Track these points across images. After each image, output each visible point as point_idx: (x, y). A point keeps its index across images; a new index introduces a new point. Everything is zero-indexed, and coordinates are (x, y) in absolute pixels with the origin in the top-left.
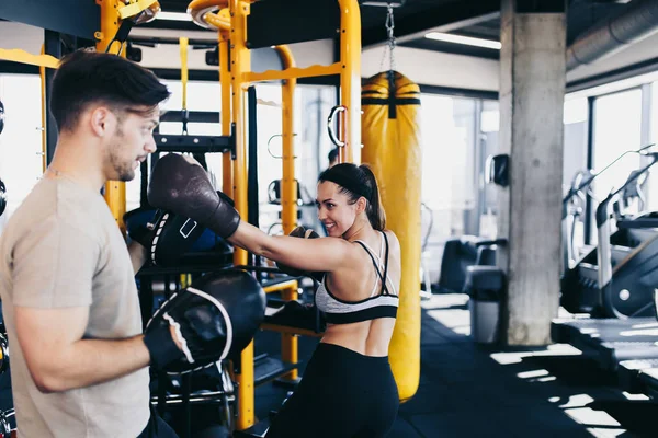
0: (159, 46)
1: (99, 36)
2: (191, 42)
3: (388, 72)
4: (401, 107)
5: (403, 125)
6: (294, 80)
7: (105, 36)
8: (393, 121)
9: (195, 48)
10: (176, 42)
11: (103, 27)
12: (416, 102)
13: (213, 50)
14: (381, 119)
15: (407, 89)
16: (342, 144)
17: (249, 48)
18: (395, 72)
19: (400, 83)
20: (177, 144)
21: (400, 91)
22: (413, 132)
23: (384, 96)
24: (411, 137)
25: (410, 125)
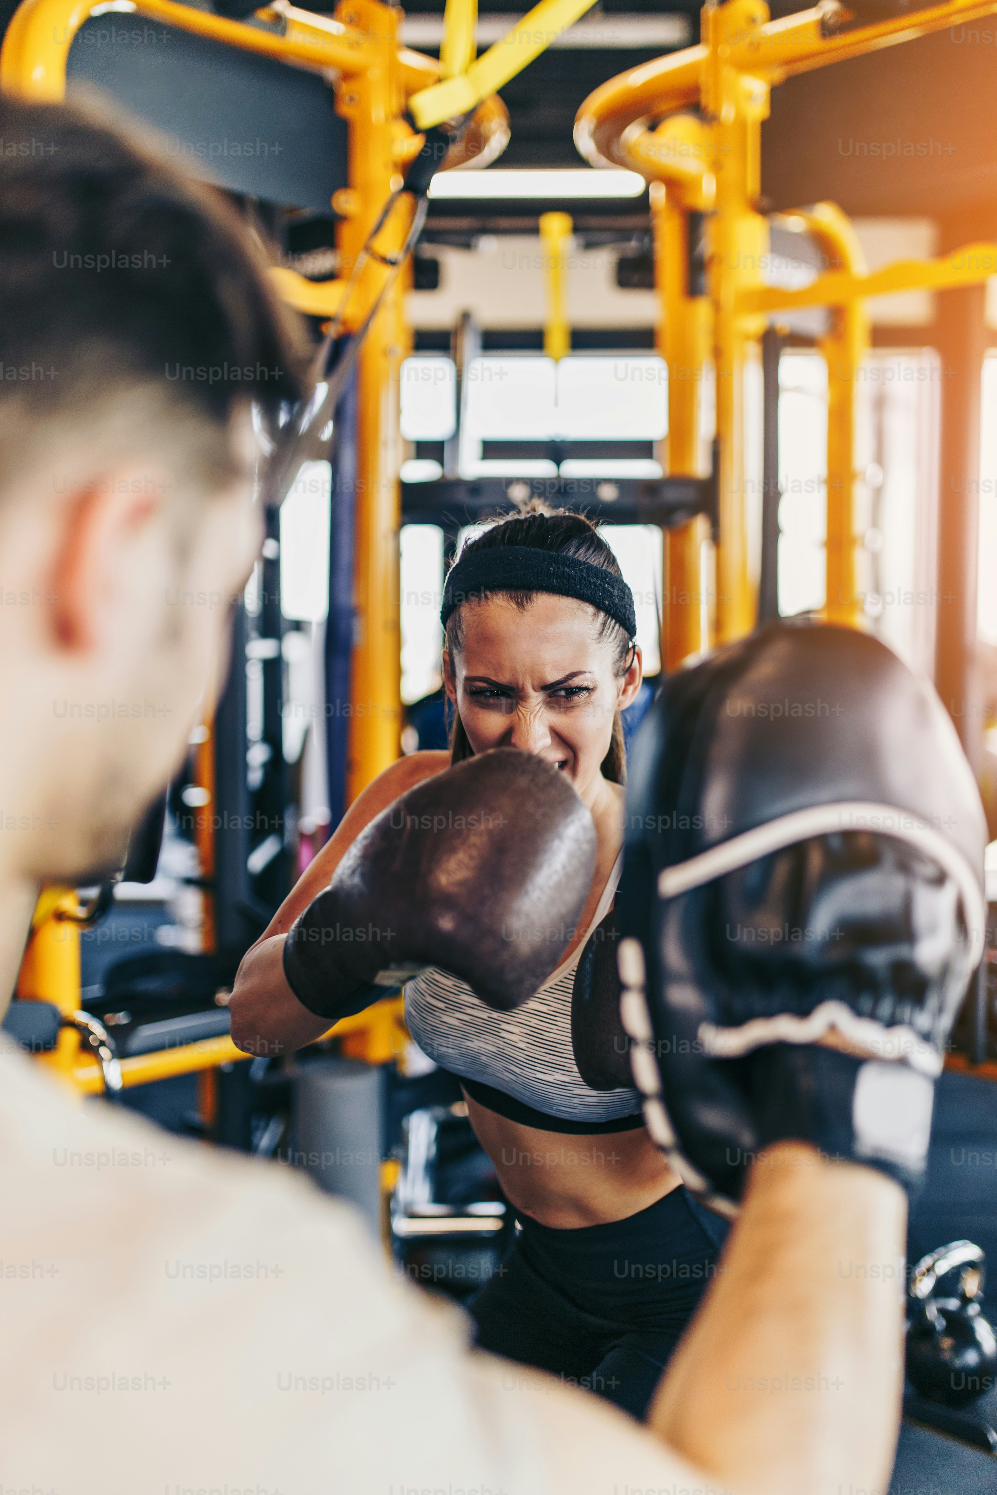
1: (348, 201)
11: (356, 178)
17: (764, 214)
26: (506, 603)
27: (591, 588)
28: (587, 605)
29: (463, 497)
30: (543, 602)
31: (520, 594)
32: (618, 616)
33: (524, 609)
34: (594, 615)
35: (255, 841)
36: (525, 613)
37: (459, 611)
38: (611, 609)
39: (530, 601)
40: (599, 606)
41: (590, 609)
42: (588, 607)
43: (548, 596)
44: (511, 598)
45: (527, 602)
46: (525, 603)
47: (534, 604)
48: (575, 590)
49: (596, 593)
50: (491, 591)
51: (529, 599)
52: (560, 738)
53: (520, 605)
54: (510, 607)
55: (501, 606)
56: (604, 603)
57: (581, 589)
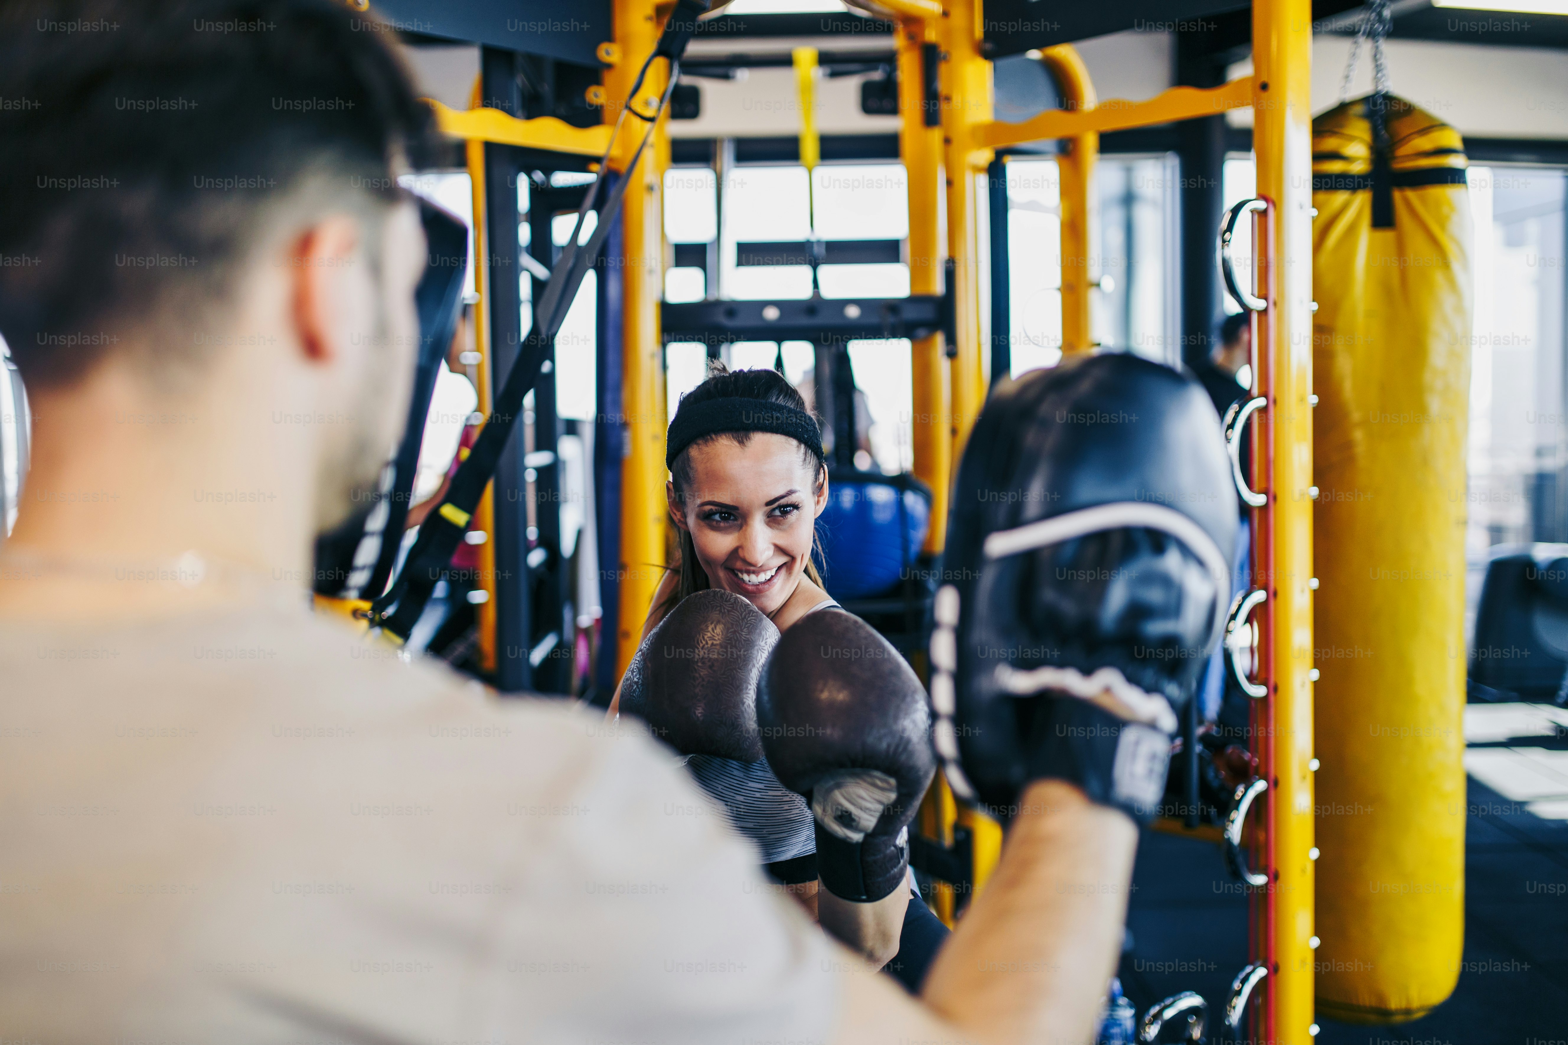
0: (743, 75)
1: (609, 53)
2: (824, 59)
3: (1366, 100)
4: (1412, 195)
5: (1416, 242)
6: (1090, 142)
7: (626, 53)
8: (1387, 236)
9: (834, 75)
10: (786, 61)
11: (619, 30)
12: (1455, 177)
13: (877, 75)
14: (1352, 230)
15: (1424, 143)
16: (1260, 304)
17: (987, 55)
18: (1388, 98)
19: (1403, 127)
20: (804, 321)
21: (1404, 150)
22: (1445, 263)
23: (1359, 167)
24: (1438, 277)
25: (1434, 241)
26: (730, 442)
27: (793, 426)
28: (792, 439)
29: (722, 320)
30: (759, 439)
31: (742, 434)
32: (813, 446)
33: (745, 446)
34: (798, 447)
35: (535, 640)
36: (746, 449)
37: (687, 451)
38: (808, 442)
39: (749, 439)
40: (800, 440)
41: (794, 442)
42: (793, 441)
43: (763, 435)
44: (733, 438)
45: (747, 440)
46: (745, 440)
47: (752, 442)
48: (783, 429)
49: (797, 430)
50: (715, 434)
51: (748, 438)
52: (780, 550)
53: (741, 442)
54: (733, 445)
55: (726, 445)
56: (803, 437)
57: (786, 427)
